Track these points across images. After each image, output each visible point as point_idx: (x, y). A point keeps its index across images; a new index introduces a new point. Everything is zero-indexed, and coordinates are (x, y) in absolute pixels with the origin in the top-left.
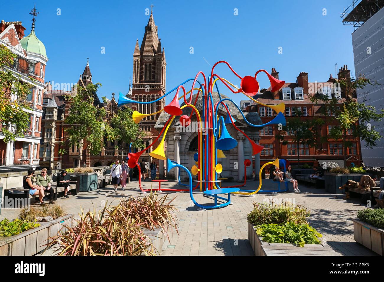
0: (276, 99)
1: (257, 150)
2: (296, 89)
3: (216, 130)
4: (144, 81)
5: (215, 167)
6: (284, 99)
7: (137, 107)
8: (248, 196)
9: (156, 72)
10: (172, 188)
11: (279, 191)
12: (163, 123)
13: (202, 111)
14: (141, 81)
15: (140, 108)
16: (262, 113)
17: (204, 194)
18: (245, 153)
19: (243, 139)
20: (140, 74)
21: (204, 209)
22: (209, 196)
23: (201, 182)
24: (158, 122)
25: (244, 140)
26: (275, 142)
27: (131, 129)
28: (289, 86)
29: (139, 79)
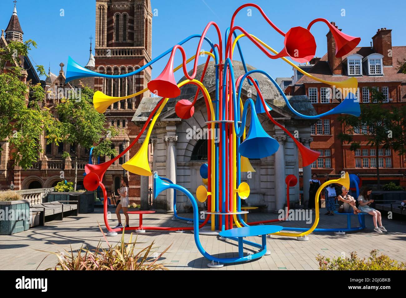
0: (336, 74)
1: (308, 158)
2: (370, 57)
3: (239, 124)
4: (115, 43)
5: (237, 188)
6: (349, 74)
7: (102, 88)
8: (296, 238)
9: (135, 27)
10: (162, 225)
11: (350, 230)
12: (147, 113)
13: (215, 92)
14: (110, 42)
15: (108, 88)
16: (313, 97)
17: (218, 236)
18: (287, 164)
19: (282, 140)
20: (108, 31)
21: (221, 264)
22: (227, 239)
23: (213, 213)
24: (138, 111)
25: (285, 142)
26: (334, 146)
27: (91, 123)
28: (358, 53)
29: (106, 40)
